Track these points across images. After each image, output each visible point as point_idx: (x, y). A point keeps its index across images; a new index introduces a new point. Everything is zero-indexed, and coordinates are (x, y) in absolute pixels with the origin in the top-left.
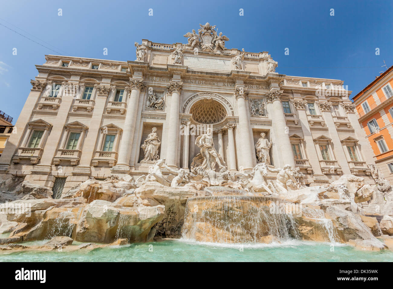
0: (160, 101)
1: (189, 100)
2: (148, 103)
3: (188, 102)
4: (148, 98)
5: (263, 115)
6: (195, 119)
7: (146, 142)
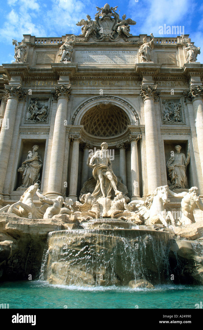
0: (43, 110)
1: (80, 107)
2: (28, 114)
3: (78, 110)
4: (29, 108)
5: (179, 121)
6: (90, 132)
7: (25, 164)
